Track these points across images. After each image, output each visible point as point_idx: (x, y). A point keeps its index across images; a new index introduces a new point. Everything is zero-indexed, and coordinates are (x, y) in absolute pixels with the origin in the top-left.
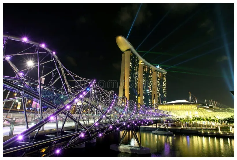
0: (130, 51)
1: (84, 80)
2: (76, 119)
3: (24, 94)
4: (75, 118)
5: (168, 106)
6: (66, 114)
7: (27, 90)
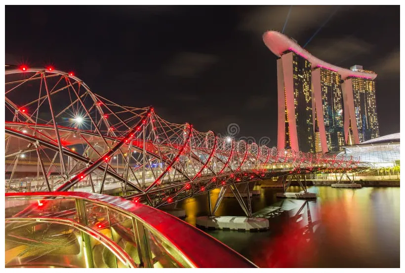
0: (290, 55)
1: (128, 111)
2: (122, 177)
3: (39, 146)
4: (121, 175)
5: (364, 147)
6: (104, 170)
7: (43, 141)
